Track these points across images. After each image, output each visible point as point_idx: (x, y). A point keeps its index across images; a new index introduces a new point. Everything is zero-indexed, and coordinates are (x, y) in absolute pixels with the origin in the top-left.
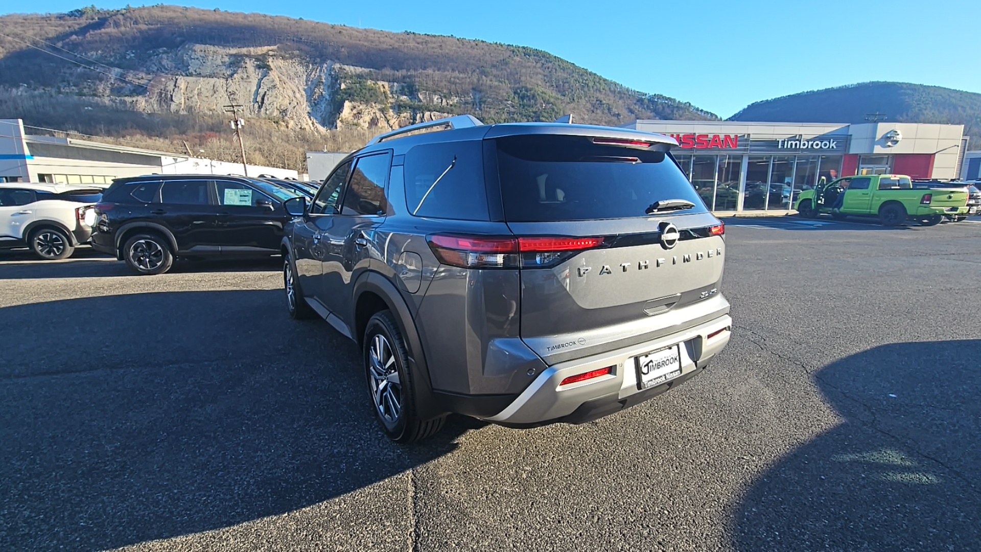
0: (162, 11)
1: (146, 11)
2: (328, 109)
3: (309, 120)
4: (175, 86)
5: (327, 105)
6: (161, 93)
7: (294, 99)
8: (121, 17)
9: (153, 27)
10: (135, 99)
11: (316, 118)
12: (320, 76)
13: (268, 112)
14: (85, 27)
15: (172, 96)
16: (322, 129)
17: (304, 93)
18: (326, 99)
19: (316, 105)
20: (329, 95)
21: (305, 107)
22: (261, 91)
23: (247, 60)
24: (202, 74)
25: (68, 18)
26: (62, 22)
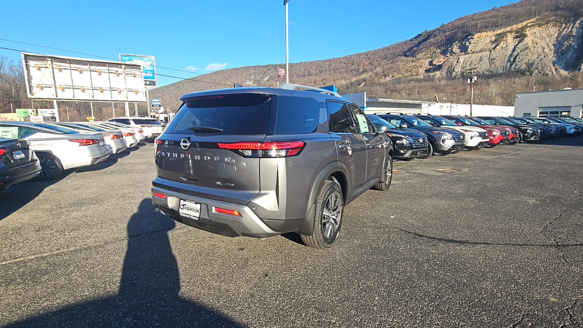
0: (460, 21)
1: (451, 24)
2: (575, 56)
3: (553, 67)
4: (457, 62)
5: (574, 53)
6: (449, 68)
7: (542, 54)
8: (437, 31)
9: (452, 32)
10: (434, 73)
11: (560, 65)
12: (571, 31)
13: (517, 67)
14: (421, 42)
15: (454, 68)
16: (564, 73)
17: (553, 47)
18: (574, 49)
19: (562, 54)
20: (578, 45)
21: (552, 57)
22: (515, 53)
23: (509, 35)
24: (475, 52)
25: (414, 40)
26: (411, 42)
